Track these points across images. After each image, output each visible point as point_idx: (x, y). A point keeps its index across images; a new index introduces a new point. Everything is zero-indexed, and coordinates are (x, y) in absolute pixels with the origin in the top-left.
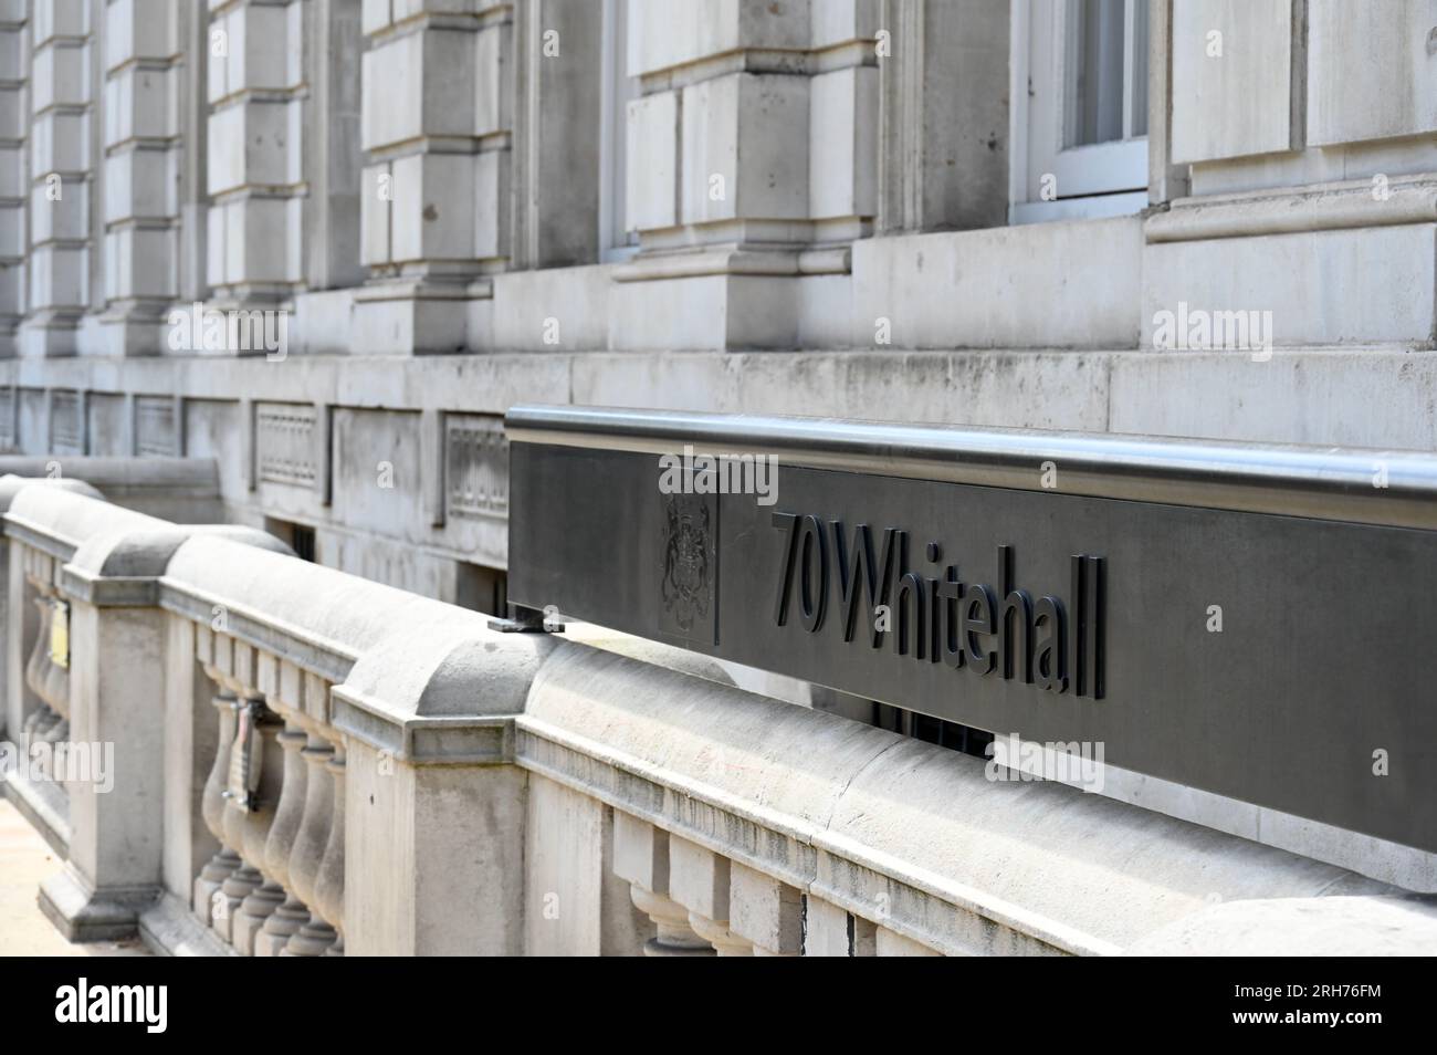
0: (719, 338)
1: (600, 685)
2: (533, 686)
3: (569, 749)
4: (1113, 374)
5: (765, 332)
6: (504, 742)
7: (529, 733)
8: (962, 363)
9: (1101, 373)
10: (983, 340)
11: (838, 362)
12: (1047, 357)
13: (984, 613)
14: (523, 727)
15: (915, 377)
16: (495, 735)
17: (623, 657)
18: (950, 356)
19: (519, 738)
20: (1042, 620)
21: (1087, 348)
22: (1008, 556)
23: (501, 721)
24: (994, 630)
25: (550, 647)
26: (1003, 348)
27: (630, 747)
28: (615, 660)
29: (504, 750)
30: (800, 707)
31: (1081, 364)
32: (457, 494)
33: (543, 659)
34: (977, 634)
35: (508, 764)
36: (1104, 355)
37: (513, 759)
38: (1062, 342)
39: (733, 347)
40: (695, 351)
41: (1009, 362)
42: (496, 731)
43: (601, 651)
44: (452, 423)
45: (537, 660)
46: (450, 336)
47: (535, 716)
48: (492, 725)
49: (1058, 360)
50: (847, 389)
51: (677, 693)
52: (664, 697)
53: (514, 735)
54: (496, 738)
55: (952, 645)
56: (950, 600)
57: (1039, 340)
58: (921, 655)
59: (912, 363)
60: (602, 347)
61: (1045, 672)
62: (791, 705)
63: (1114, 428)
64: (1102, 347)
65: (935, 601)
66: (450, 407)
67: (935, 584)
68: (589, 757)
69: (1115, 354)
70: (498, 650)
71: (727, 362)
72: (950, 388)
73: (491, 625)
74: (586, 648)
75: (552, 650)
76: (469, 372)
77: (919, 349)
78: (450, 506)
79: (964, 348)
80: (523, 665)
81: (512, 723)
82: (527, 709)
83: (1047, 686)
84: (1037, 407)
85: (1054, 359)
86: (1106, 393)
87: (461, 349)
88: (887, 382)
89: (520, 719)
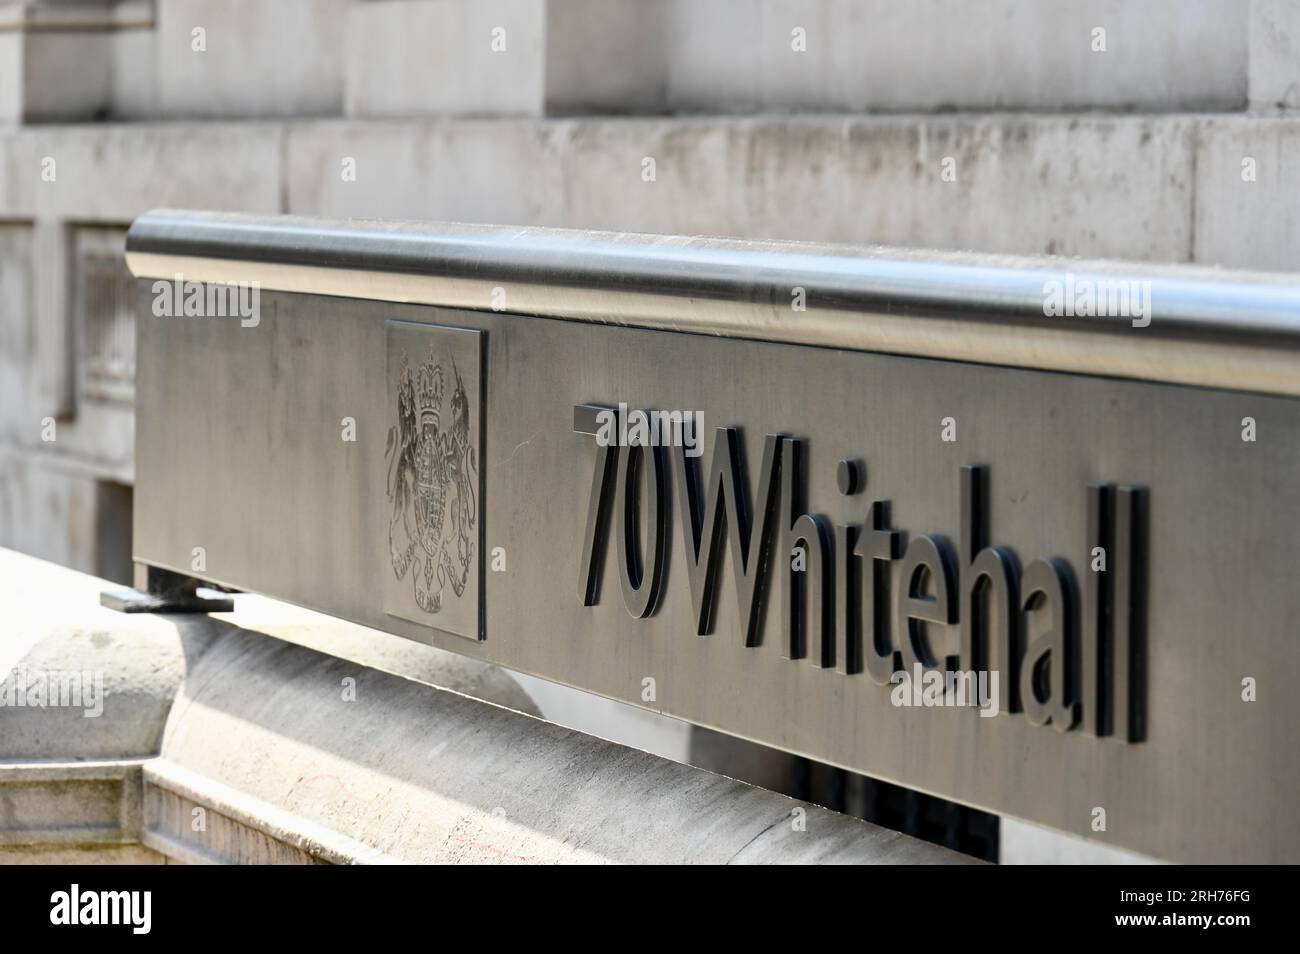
0: (531, 94)
1: (288, 707)
2: (175, 707)
3: (232, 820)
4: (1201, 154)
5: (610, 82)
6: (125, 806)
7: (167, 790)
8: (943, 136)
9: (1179, 154)
10: (983, 93)
11: (732, 136)
12: (1088, 126)
13: (936, 586)
14: (155, 780)
15: (863, 160)
16: (108, 793)
17: (328, 657)
18: (922, 124)
19: (150, 800)
20: (1037, 600)
21: (1158, 108)
22: (979, 482)
23: (117, 769)
24: (953, 618)
25: (206, 639)
26: (1017, 108)
27: (334, 817)
28: (314, 662)
29: (125, 821)
30: (627, 749)
31: (1146, 137)
32: (95, 364)
33: (192, 660)
34: (923, 623)
35: (133, 845)
36: (1186, 121)
37: (139, 836)
38: (1116, 98)
39: (556, 109)
40: (491, 116)
41: (1023, 135)
42: (111, 787)
43: (292, 647)
44: (88, 243)
45: (182, 662)
46: (83, 91)
47: (177, 761)
48: (103, 777)
49: (1106, 131)
50: (749, 182)
51: (416, 721)
52: (394, 730)
53: (141, 796)
54: (110, 800)
55: (883, 645)
56: (877, 563)
57: (1077, 95)
58: (828, 660)
59: (859, 137)
60: (334, 111)
61: (1042, 693)
62: (612, 746)
63: (1203, 248)
64: (1186, 107)
65: (853, 563)
66: (83, 213)
67: (853, 533)
68: (266, 835)
69: (1203, 119)
70: (113, 645)
71: (544, 137)
72: (923, 180)
73: (106, 600)
74: (266, 640)
75: (209, 644)
76: (114, 154)
77: (875, 110)
78: (85, 385)
79: (948, 109)
80: (157, 671)
81: (138, 773)
82: (164, 747)
83: (1045, 719)
84: (1070, 212)
85: (1100, 128)
86: (1188, 188)
87: (103, 114)
88: (816, 170)
89: (152, 766)
